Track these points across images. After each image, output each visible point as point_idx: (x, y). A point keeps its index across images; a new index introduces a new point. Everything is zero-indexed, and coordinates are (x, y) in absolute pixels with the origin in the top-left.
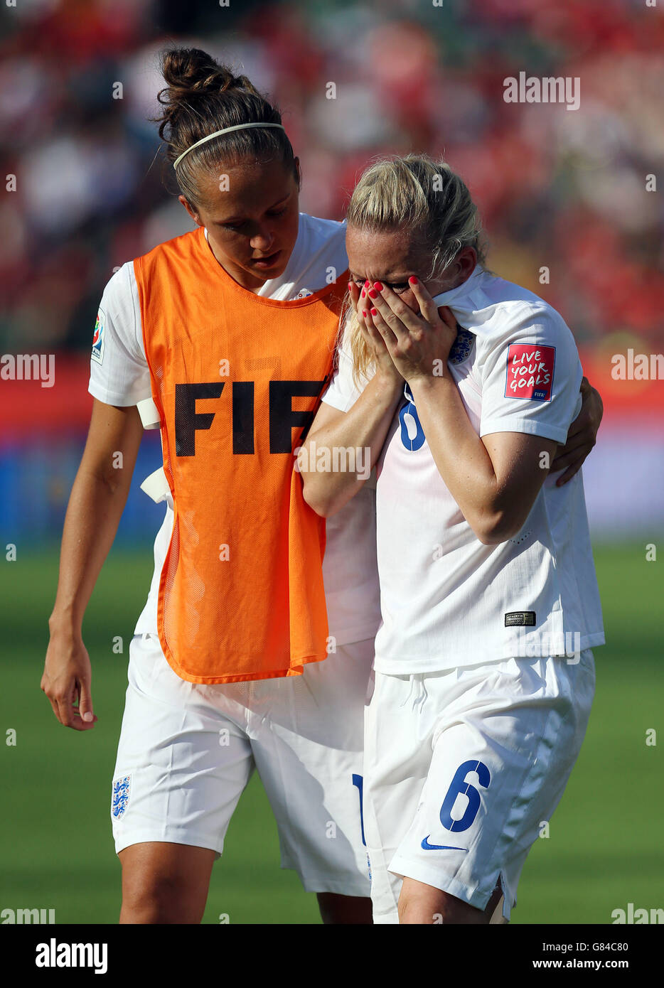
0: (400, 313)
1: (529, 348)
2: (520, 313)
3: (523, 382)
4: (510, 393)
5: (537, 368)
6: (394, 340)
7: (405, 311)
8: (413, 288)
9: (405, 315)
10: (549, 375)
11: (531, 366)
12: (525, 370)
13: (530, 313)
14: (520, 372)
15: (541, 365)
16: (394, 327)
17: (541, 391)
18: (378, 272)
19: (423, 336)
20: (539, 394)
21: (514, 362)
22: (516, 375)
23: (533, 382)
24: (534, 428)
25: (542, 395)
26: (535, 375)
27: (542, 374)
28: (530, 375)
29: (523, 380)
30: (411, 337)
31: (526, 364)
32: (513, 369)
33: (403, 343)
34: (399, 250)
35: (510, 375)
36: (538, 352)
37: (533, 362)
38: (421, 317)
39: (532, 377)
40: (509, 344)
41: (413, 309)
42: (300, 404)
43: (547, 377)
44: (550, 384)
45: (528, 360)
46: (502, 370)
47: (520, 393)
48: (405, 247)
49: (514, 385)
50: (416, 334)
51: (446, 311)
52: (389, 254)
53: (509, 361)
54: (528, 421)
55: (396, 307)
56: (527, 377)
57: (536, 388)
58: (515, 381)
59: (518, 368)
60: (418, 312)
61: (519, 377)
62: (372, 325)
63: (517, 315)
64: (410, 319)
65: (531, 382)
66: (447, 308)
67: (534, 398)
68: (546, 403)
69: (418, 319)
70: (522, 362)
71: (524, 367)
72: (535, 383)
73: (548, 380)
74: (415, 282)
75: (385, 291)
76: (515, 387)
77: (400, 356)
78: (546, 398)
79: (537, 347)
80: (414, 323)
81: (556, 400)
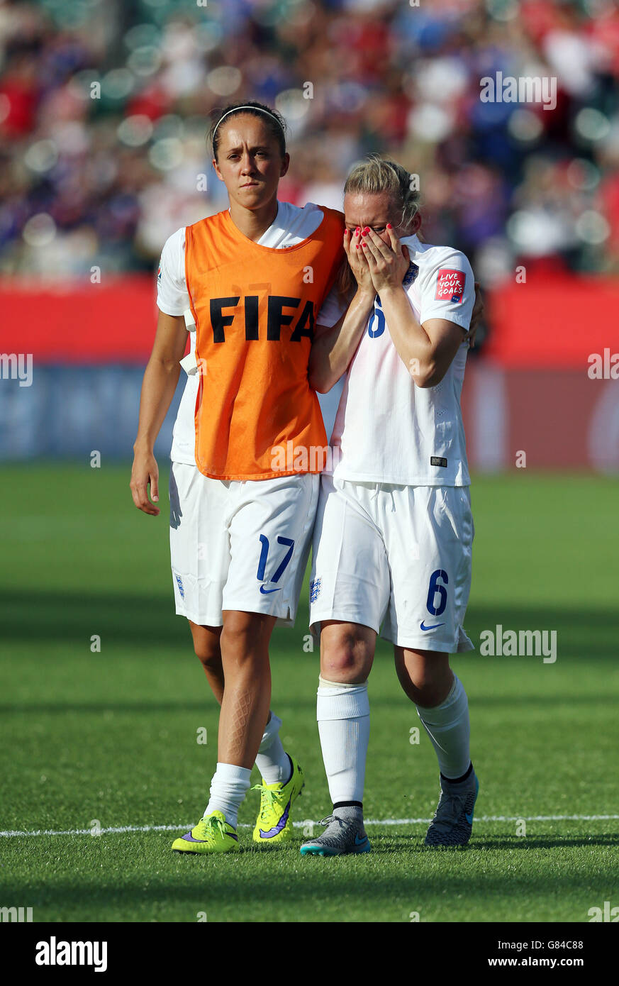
0: (380, 246)
1: (450, 272)
4: (438, 298)
5: (455, 283)
6: (375, 262)
7: (383, 245)
8: (389, 231)
9: (383, 248)
11: (451, 282)
12: (448, 284)
14: (445, 285)
15: (458, 282)
16: (375, 255)
17: (456, 297)
18: (368, 218)
19: (392, 261)
20: (455, 299)
21: (441, 279)
22: (442, 287)
24: (452, 318)
25: (457, 299)
26: (454, 287)
27: (458, 287)
28: (451, 287)
29: (446, 290)
30: (385, 261)
31: (449, 281)
32: (440, 283)
33: (381, 265)
34: (382, 205)
35: (439, 286)
36: (456, 274)
37: (453, 280)
38: (392, 250)
40: (438, 268)
41: (387, 244)
43: (461, 289)
44: (462, 294)
45: (450, 278)
46: (434, 283)
47: (445, 297)
48: (386, 204)
50: (389, 260)
51: (405, 249)
52: (376, 208)
53: (439, 278)
54: (448, 313)
55: (377, 242)
56: (449, 288)
57: (454, 295)
58: (442, 290)
59: (444, 283)
60: (390, 247)
61: (444, 288)
62: (362, 253)
64: (386, 251)
65: (451, 291)
66: (405, 245)
67: (452, 300)
68: (459, 304)
69: (390, 251)
70: (446, 279)
71: (447, 282)
72: (453, 292)
73: (461, 291)
74: (390, 227)
75: (371, 233)
76: (441, 294)
77: (377, 273)
78: (460, 301)
79: (455, 271)
80: (388, 253)
81: (465, 303)
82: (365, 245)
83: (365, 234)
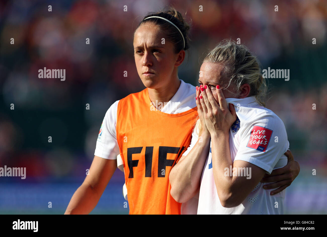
1: (261, 129)
2: (262, 113)
3: (255, 142)
4: (249, 146)
5: (263, 137)
6: (207, 111)
7: (212, 100)
9: (212, 102)
10: (267, 141)
11: (260, 136)
12: (257, 137)
13: (266, 114)
14: (255, 137)
15: (264, 136)
16: (207, 105)
17: (262, 147)
19: (217, 112)
20: (261, 148)
21: (254, 133)
22: (253, 138)
23: (259, 143)
24: (254, 161)
25: (262, 149)
26: (261, 140)
27: (264, 140)
29: (255, 141)
30: (212, 111)
31: (258, 135)
32: (252, 136)
35: (251, 137)
36: (264, 131)
37: (261, 134)
38: (219, 104)
39: (259, 141)
40: (254, 125)
42: (170, 156)
43: (266, 142)
44: (267, 145)
45: (259, 133)
46: (248, 135)
47: (253, 146)
49: (251, 143)
50: (215, 111)
51: (232, 106)
53: (252, 132)
54: (252, 158)
55: (209, 96)
56: (257, 140)
57: (260, 146)
58: (252, 141)
59: (255, 136)
60: (218, 102)
61: (254, 139)
62: (200, 103)
63: (260, 114)
64: (214, 104)
65: (258, 142)
66: (232, 104)
67: (258, 149)
68: (263, 153)
69: (217, 105)
70: (257, 133)
71: (257, 136)
72: (260, 143)
73: (266, 143)
76: (251, 144)
77: (207, 119)
78: (264, 150)
79: (265, 129)
80: (215, 106)
81: (268, 152)
82: (202, 97)
83: (204, 89)
